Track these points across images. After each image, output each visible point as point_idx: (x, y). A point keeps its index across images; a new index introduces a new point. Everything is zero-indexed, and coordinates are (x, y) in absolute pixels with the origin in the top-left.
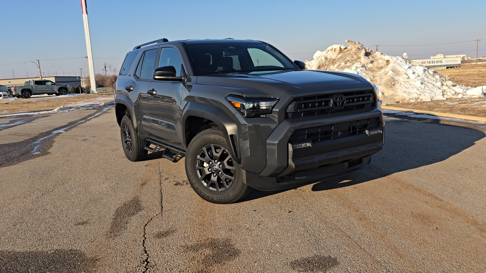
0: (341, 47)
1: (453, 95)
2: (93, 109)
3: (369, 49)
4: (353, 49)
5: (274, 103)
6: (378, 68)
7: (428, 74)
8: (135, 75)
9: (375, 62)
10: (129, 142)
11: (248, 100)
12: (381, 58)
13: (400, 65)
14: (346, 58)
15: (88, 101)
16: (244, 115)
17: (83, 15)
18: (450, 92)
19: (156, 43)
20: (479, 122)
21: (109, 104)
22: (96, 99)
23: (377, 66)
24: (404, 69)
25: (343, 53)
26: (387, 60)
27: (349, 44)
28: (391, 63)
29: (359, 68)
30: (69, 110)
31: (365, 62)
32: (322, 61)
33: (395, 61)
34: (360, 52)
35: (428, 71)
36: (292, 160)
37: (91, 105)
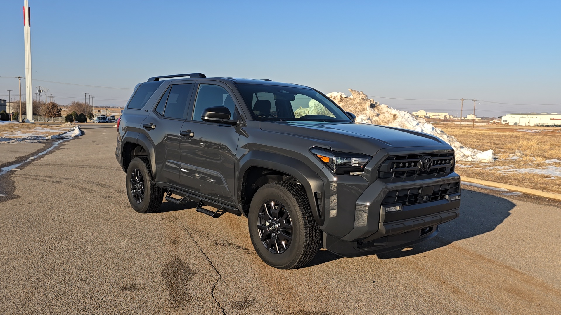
0: (342, 95)
1: (462, 157)
2: (39, 143)
3: (374, 101)
4: (356, 99)
5: (367, 160)
6: (384, 122)
7: (436, 133)
8: (155, 111)
9: (382, 116)
10: (138, 189)
11: (338, 154)
12: (387, 112)
13: (408, 121)
14: (349, 108)
15: (27, 132)
16: (333, 170)
17: (25, 27)
18: (458, 153)
19: (189, 77)
20: (502, 189)
21: (57, 137)
22: (37, 130)
23: (383, 120)
24: (412, 126)
25: (344, 102)
26: (394, 114)
27: (353, 93)
28: (398, 118)
29: (365, 120)
30: (8, 141)
31: (370, 114)
32: (322, 110)
33: (402, 117)
34: (365, 103)
35: (435, 129)
36: (384, 225)
37: (35, 137)
